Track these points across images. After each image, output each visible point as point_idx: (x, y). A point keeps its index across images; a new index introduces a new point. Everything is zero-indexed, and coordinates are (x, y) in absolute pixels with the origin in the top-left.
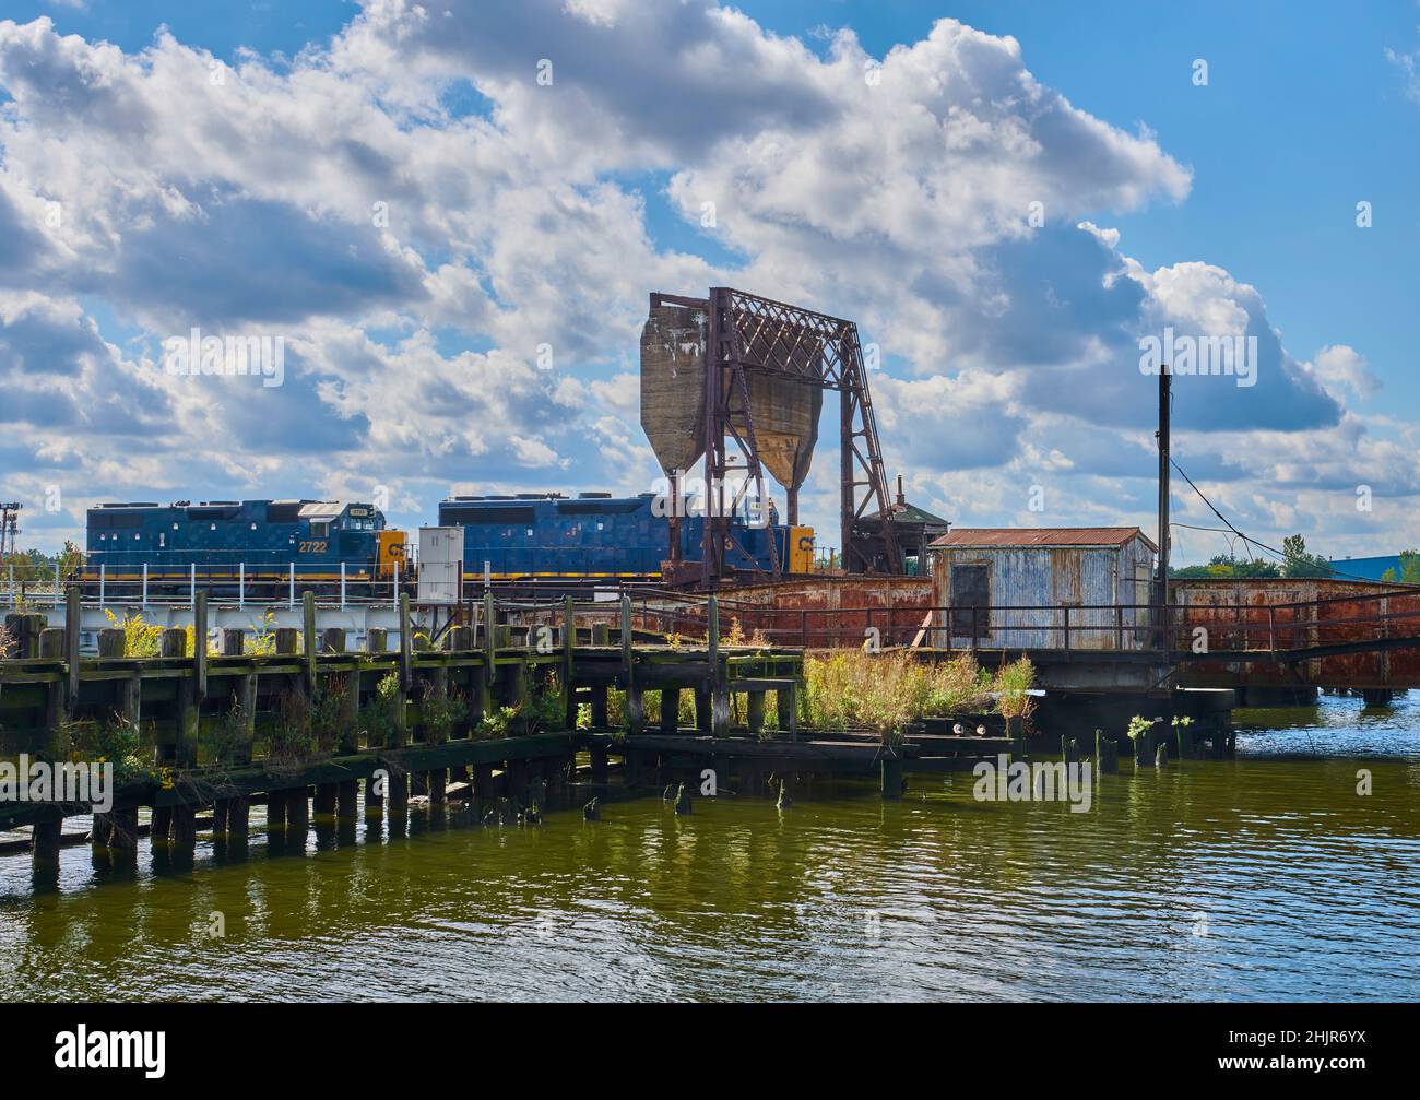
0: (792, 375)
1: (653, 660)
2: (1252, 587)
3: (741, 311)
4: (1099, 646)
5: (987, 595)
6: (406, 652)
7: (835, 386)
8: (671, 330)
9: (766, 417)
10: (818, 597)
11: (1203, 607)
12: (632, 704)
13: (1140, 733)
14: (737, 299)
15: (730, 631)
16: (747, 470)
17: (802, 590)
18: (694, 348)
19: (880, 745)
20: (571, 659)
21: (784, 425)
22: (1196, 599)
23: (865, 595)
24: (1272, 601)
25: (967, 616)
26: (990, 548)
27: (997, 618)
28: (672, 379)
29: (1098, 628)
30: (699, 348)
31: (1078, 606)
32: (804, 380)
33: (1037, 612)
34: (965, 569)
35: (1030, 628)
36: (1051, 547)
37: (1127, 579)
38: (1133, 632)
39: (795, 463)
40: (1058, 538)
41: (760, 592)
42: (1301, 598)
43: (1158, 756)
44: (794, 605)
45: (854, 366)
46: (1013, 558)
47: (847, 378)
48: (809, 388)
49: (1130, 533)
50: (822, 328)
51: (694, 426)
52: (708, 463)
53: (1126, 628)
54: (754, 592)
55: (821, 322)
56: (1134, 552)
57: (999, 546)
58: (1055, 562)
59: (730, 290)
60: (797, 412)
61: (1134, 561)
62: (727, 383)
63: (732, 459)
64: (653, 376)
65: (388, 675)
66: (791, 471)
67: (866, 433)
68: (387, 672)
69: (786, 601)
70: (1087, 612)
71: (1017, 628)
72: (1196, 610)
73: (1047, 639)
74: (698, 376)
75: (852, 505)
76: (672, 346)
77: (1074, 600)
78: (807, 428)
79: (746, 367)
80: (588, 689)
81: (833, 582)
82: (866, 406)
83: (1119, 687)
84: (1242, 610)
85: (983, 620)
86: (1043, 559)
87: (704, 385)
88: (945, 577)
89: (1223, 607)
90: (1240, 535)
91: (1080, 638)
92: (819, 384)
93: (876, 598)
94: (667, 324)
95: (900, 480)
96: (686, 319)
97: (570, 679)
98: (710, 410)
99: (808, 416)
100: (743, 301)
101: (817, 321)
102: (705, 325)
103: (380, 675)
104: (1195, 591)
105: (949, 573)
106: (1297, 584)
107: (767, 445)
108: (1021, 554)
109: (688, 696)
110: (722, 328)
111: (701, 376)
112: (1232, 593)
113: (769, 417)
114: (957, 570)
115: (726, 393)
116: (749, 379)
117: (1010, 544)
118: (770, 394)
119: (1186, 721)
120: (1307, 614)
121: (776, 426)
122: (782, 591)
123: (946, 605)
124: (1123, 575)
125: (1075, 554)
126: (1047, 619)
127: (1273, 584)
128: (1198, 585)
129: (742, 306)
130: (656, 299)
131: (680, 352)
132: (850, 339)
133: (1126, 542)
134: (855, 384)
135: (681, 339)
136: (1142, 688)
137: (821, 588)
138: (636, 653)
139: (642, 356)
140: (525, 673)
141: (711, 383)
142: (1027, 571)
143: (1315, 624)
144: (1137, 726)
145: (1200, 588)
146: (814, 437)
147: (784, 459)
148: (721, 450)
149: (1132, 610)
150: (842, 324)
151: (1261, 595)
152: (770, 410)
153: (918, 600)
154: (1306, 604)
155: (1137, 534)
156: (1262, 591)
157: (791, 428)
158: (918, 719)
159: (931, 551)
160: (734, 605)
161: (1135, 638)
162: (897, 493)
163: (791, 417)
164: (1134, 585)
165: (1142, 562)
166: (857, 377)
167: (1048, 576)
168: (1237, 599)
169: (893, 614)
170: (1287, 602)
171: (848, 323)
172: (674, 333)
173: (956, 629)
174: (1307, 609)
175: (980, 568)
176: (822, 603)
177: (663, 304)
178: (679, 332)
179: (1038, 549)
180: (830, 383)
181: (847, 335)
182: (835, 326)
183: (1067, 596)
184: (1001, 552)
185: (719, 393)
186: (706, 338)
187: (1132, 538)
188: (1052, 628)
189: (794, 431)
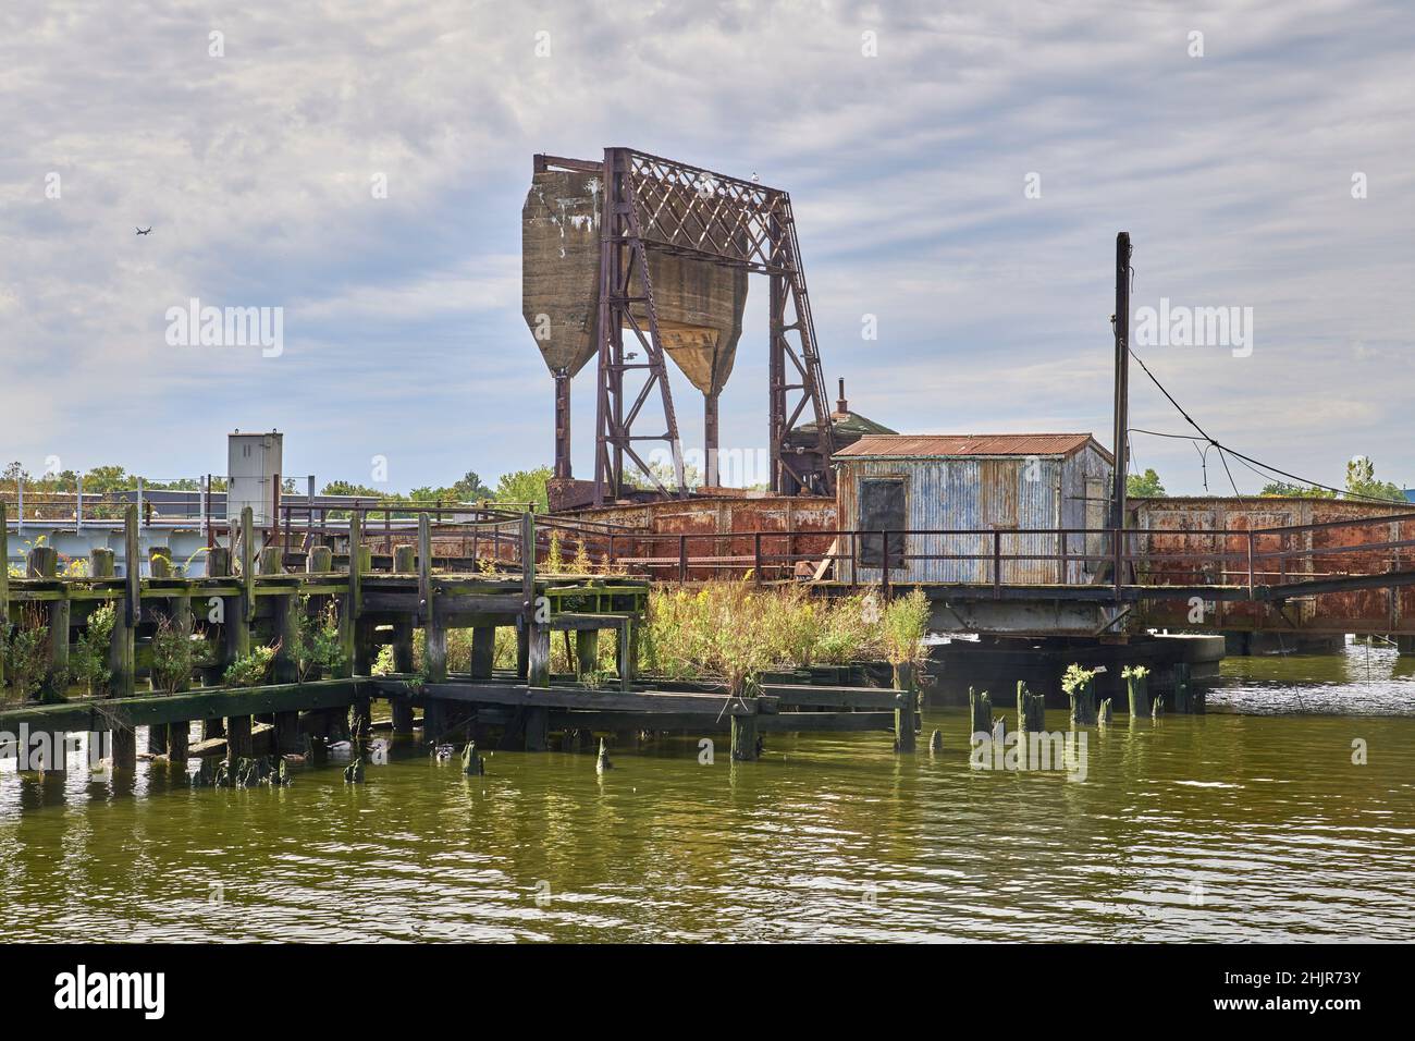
0: (707, 255)
1: (459, 589)
2: (1233, 509)
3: (644, 177)
4: (1038, 581)
5: (902, 517)
6: (133, 578)
7: (764, 269)
8: (559, 200)
9: (676, 306)
10: (705, 520)
11: (1170, 532)
12: (431, 644)
13: (1078, 686)
14: (639, 163)
15: (575, 557)
16: (648, 370)
17: (686, 511)
18: (586, 221)
19: (730, 696)
20: (358, 590)
21: (699, 317)
22: (1163, 522)
23: (761, 517)
24: (1257, 525)
25: (877, 543)
26: (907, 459)
27: (915, 544)
28: (560, 260)
29: (1035, 557)
30: (593, 221)
31: (1014, 531)
32: (723, 262)
33: (963, 537)
34: (877, 484)
35: (953, 557)
36: (981, 457)
37: (1074, 498)
38: (1082, 563)
39: (714, 363)
40: (990, 446)
41: (636, 513)
42: (1293, 521)
43: (1101, 714)
44: (676, 529)
45: (786, 245)
46: (934, 471)
47: (776, 260)
48: (731, 271)
49: (1079, 441)
50: (745, 198)
51: (587, 316)
52: (601, 361)
53: (1072, 558)
54: (628, 514)
55: (746, 191)
56: (1084, 463)
57: (918, 457)
58: (985, 477)
59: (630, 151)
60: (716, 301)
61: (1084, 475)
62: (625, 265)
63: (631, 356)
64: (536, 256)
65: (103, 606)
66: (710, 371)
67: (800, 326)
68: (103, 602)
69: (667, 524)
70: (1023, 538)
71: (937, 557)
72: (1164, 536)
73: (976, 571)
74: (591, 256)
75: (783, 412)
76: (560, 219)
77: (1008, 523)
78: (729, 320)
79: (648, 245)
80: (390, 627)
81: (724, 501)
82: (800, 293)
83: (1062, 631)
84: (1218, 536)
85: (898, 547)
86: (971, 472)
87: (598, 267)
88: (852, 494)
89: (1196, 532)
90: (1214, 443)
91: (1015, 570)
92: (745, 268)
93: (775, 521)
94: (552, 193)
95: (841, 382)
96: (576, 187)
97: (358, 615)
98: (605, 298)
99: (729, 305)
100: (646, 164)
101: (740, 190)
102: (600, 193)
103: (93, 605)
104: (1162, 513)
105: (857, 490)
106: (1289, 505)
107: (681, 340)
108: (944, 467)
109: (506, 635)
110: (619, 198)
111: (595, 256)
112: (1208, 515)
113: (681, 307)
114: (868, 487)
115: (624, 276)
116: (654, 260)
117: (931, 454)
118: (682, 279)
119: (1140, 671)
120: (1301, 542)
121: (689, 318)
122: (662, 512)
123: (853, 529)
124: (1069, 491)
125: (1009, 467)
126: (977, 546)
127: (1258, 505)
128: (1165, 505)
129: (645, 171)
130: (541, 162)
131: (569, 227)
132: (782, 213)
133: (1074, 451)
134: (786, 266)
135: (570, 211)
136: (1091, 632)
137: (709, 509)
138: (435, 582)
139: (524, 231)
140: (296, 606)
141: (605, 265)
142: (951, 487)
143: (1309, 553)
144: (1075, 677)
145: (1168, 509)
146: (737, 332)
147: (701, 358)
148: (618, 345)
149: (1081, 535)
150: (771, 193)
151: (1242, 518)
152: (681, 297)
153: (826, 524)
154: (1299, 529)
155: (1089, 442)
156: (1243, 513)
157: (708, 320)
158: (805, 668)
159: (836, 462)
160: (604, 529)
161: (1085, 570)
162: (838, 399)
163: (708, 307)
164: (1085, 506)
165: (1095, 477)
166: (789, 258)
167: (978, 492)
168: (1213, 523)
169: (795, 540)
170: (1276, 526)
171: (780, 193)
172: (563, 204)
173: (866, 558)
174: (1300, 535)
175: (897, 484)
176: (709, 527)
177: (550, 168)
178: (568, 201)
179: (965, 460)
180: (756, 265)
181: (777, 205)
182: (763, 196)
183: (1000, 519)
184: (920, 463)
185: (615, 277)
186: (600, 210)
187: (1082, 446)
188: (979, 557)
189: (711, 323)
